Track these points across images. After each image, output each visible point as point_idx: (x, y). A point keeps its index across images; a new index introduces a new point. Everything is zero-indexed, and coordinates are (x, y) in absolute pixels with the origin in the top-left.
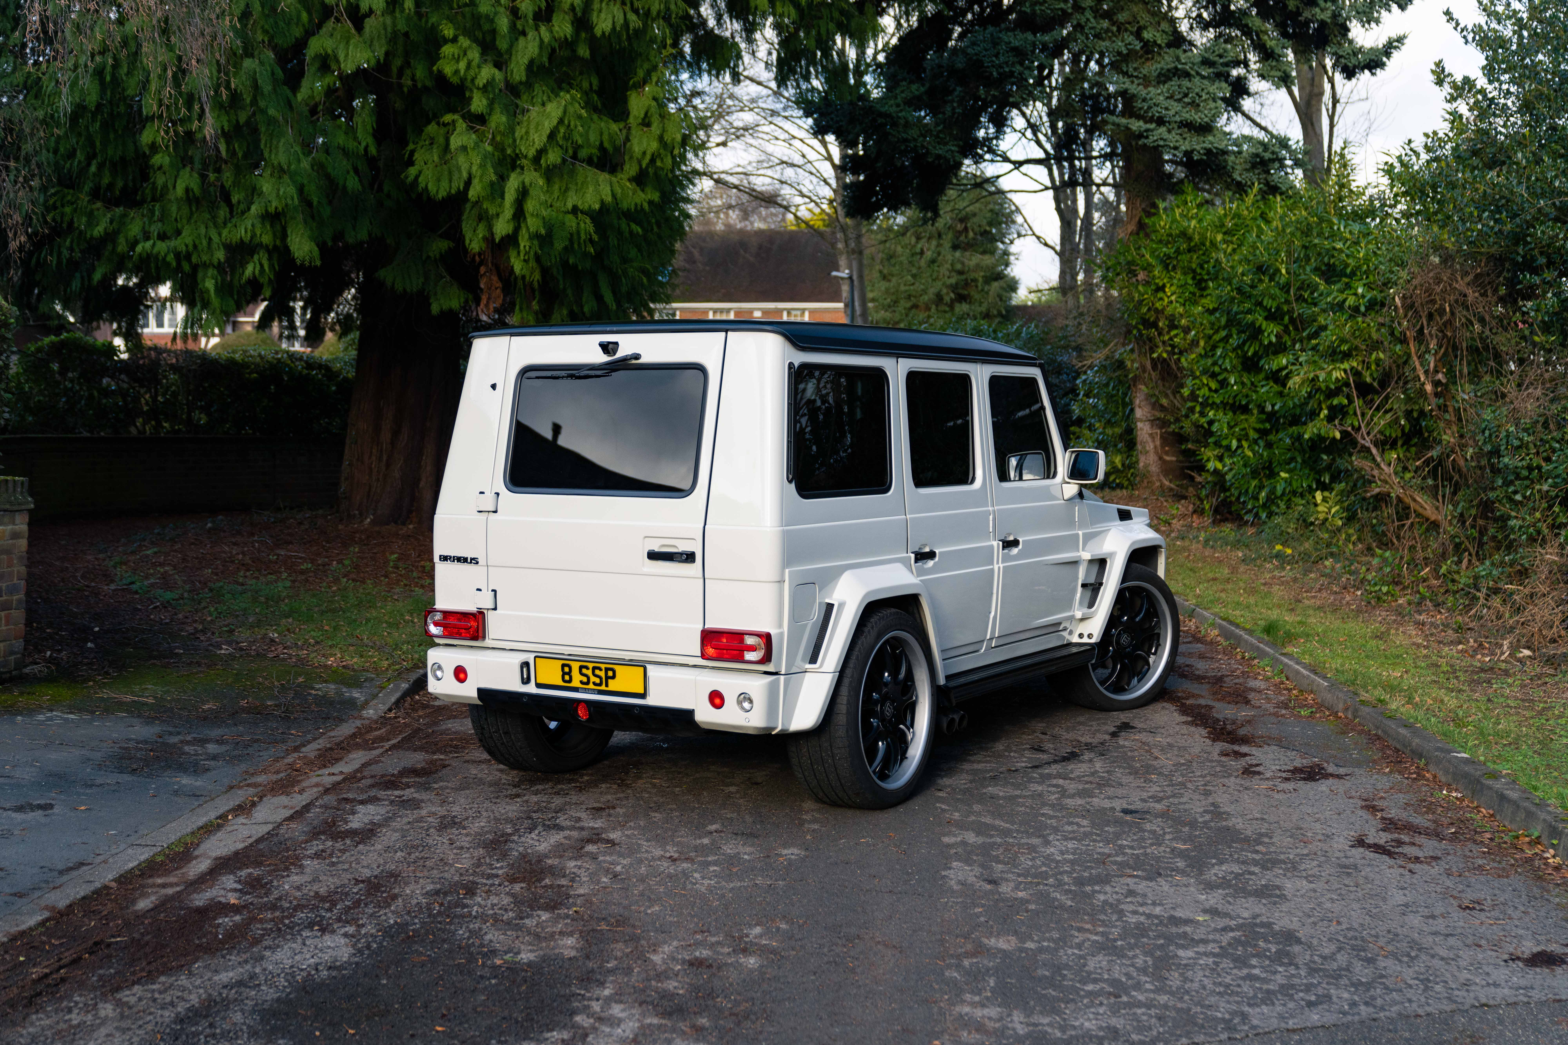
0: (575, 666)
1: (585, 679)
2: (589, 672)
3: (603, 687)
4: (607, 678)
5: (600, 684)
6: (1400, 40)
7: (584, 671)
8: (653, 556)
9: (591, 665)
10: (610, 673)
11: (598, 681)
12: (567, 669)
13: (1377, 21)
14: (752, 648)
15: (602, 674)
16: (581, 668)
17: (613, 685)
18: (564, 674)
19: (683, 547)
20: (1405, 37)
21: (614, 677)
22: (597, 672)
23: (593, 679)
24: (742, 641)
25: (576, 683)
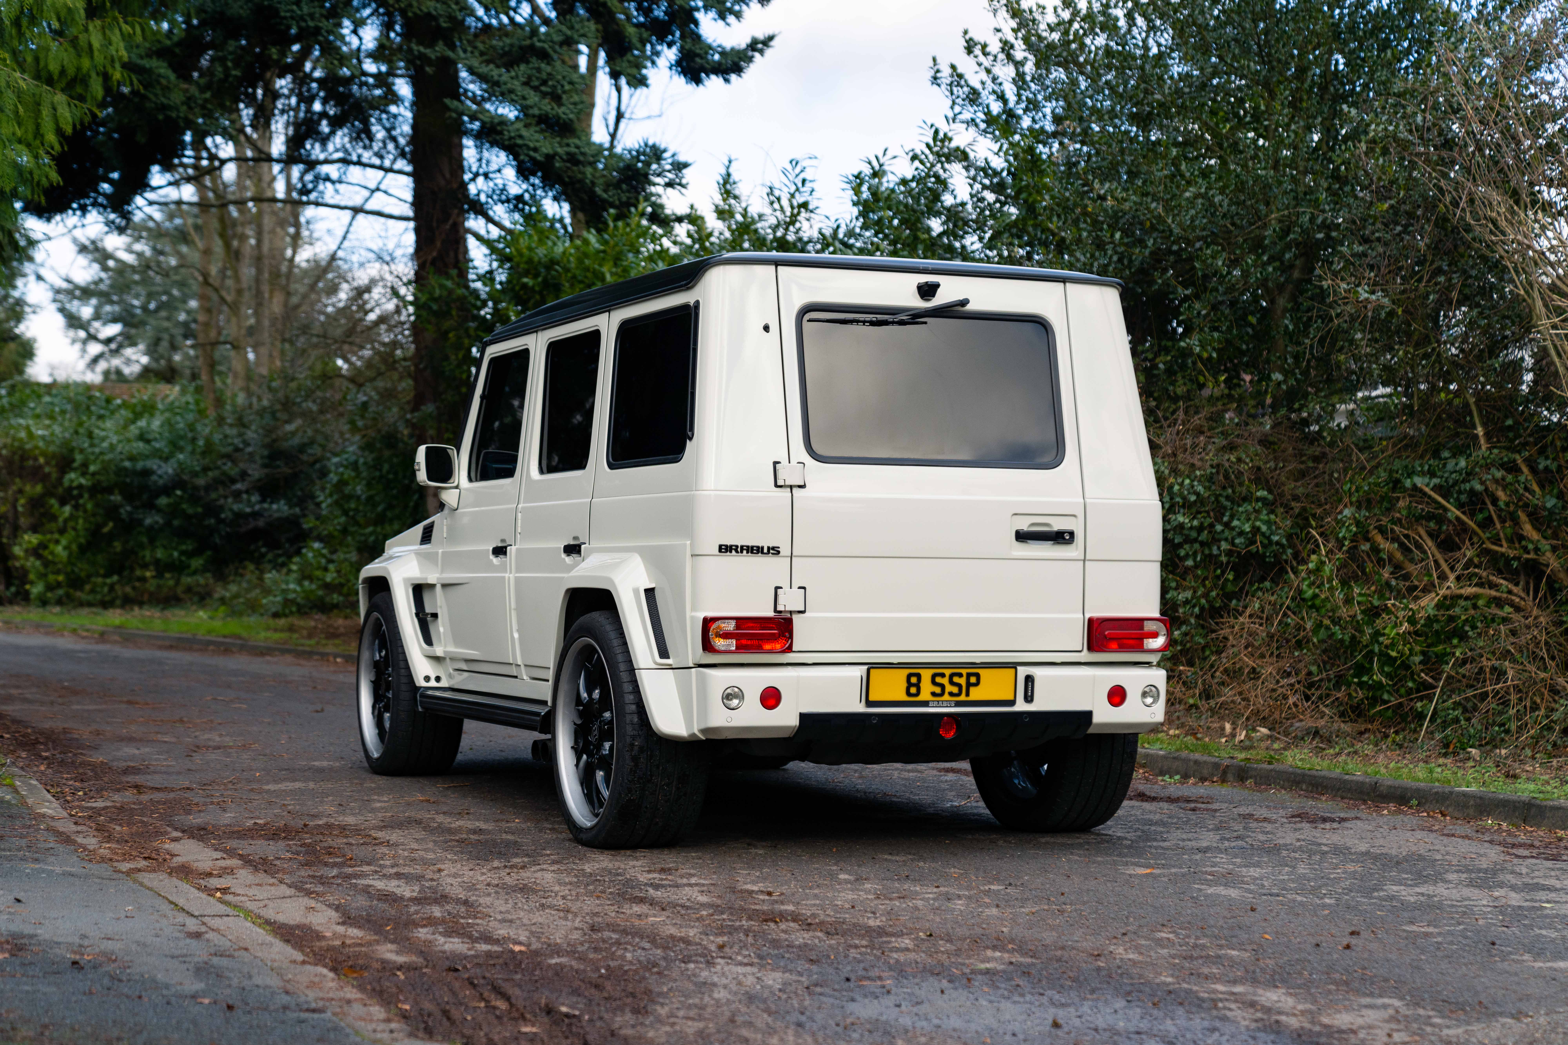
0: (926, 675)
1: (938, 690)
2: (945, 681)
3: (963, 698)
4: (969, 685)
5: (959, 694)
6: (767, 41)
7: (938, 680)
8: (1022, 537)
9: (948, 672)
10: (973, 680)
11: (955, 690)
12: (914, 680)
13: (738, 15)
14: (1155, 635)
15: (962, 681)
16: (934, 676)
17: (976, 694)
18: (910, 685)
19: (1057, 525)
20: (771, 38)
21: (977, 684)
22: (956, 679)
23: (949, 688)
24: (1142, 628)
25: (925, 695)
